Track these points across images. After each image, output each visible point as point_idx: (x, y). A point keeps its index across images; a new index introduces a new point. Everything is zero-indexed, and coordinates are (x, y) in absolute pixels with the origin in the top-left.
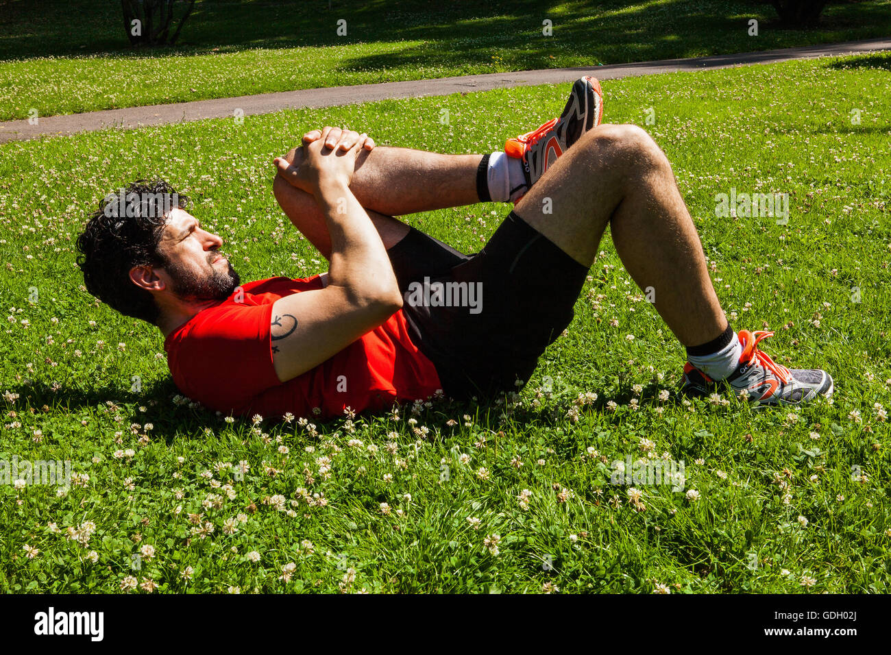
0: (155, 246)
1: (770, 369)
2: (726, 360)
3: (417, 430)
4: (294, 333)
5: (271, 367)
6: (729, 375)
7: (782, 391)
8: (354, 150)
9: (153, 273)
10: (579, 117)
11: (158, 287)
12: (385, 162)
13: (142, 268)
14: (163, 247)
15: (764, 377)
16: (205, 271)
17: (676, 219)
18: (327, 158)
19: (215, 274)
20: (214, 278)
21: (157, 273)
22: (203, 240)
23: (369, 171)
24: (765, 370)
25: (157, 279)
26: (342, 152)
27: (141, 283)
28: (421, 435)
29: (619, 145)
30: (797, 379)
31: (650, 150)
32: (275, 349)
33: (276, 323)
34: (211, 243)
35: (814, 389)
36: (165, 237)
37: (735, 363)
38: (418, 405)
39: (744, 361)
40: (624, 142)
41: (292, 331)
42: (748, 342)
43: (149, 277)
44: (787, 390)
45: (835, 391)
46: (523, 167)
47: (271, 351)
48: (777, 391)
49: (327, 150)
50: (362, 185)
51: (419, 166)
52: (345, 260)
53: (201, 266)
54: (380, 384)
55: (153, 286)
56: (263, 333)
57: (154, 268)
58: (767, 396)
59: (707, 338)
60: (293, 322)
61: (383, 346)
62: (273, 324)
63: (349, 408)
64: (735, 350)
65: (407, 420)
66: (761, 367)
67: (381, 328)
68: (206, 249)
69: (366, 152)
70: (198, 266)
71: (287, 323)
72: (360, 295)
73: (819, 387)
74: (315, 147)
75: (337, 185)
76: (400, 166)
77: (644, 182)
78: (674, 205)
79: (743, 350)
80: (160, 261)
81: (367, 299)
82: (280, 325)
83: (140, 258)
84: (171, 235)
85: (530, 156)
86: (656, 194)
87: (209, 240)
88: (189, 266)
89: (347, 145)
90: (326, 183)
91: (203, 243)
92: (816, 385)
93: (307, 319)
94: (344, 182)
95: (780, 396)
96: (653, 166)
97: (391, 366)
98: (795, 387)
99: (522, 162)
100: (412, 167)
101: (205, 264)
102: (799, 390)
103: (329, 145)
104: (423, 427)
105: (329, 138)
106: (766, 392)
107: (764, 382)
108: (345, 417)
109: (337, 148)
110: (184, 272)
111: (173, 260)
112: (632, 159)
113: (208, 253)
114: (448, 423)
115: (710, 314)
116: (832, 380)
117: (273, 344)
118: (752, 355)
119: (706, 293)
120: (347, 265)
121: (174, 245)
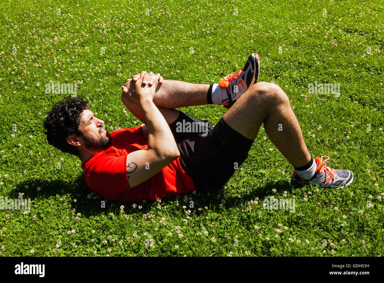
0: (78, 127)
1: (328, 173)
2: (310, 173)
3: (186, 212)
4: (136, 171)
5: (127, 182)
6: (311, 178)
7: (333, 182)
8: (155, 84)
9: (76, 139)
10: (252, 71)
11: (79, 145)
12: (168, 88)
13: (71, 137)
14: (80, 128)
15: (326, 177)
16: (98, 137)
17: (291, 123)
18: (143, 88)
19: (102, 138)
20: (102, 139)
21: (78, 139)
22: (96, 123)
23: (161, 93)
24: (326, 174)
25: (79, 141)
26: (150, 85)
27: (72, 143)
28: (188, 214)
29: (267, 94)
30: (339, 176)
31: (280, 96)
32: (129, 177)
33: (128, 166)
34: (99, 124)
35: (346, 180)
36: (81, 124)
37: (313, 173)
38: (186, 199)
39: (318, 172)
40: (269, 93)
41: (135, 170)
42: (319, 164)
43: (75, 140)
44: (335, 181)
45: (354, 179)
46: (228, 92)
47: (127, 178)
48: (331, 182)
49: (143, 85)
50: (159, 99)
51: (183, 90)
52: (155, 137)
53: (96, 135)
54: (170, 188)
55: (77, 144)
56: (123, 171)
57: (77, 136)
58: (327, 184)
59: (302, 165)
60: (135, 166)
61: (171, 171)
62: (127, 167)
63: (158, 199)
64: (314, 168)
65: (182, 206)
66: (324, 173)
67: (171, 164)
68: (98, 127)
69: (159, 85)
70: (95, 136)
71: (132, 166)
72: (162, 154)
73: (347, 179)
74: (138, 83)
75: (148, 102)
76: (175, 90)
77: (277, 109)
78: (290, 116)
79: (317, 167)
80: (80, 134)
81: (165, 155)
82: (130, 167)
83: (72, 133)
84: (83, 122)
85: (231, 87)
86: (282, 113)
87: (99, 123)
88: (91, 136)
89: (151, 83)
90: (143, 101)
91: (96, 124)
92: (346, 178)
93: (141, 165)
94: (151, 99)
95: (332, 184)
96: (281, 102)
97: (175, 179)
98: (338, 180)
99: (227, 90)
100: (180, 91)
101: (98, 134)
102: (339, 181)
103: (144, 83)
104: (189, 211)
105: (144, 80)
106: (326, 183)
107: (326, 179)
108: (157, 203)
109: (147, 84)
110: (89, 138)
111: (85, 134)
112: (272, 100)
113: (99, 128)
114: (199, 209)
115: (304, 156)
116: (353, 175)
117: (128, 175)
118: (321, 169)
119: (303, 149)
120: (156, 140)
121: (85, 127)
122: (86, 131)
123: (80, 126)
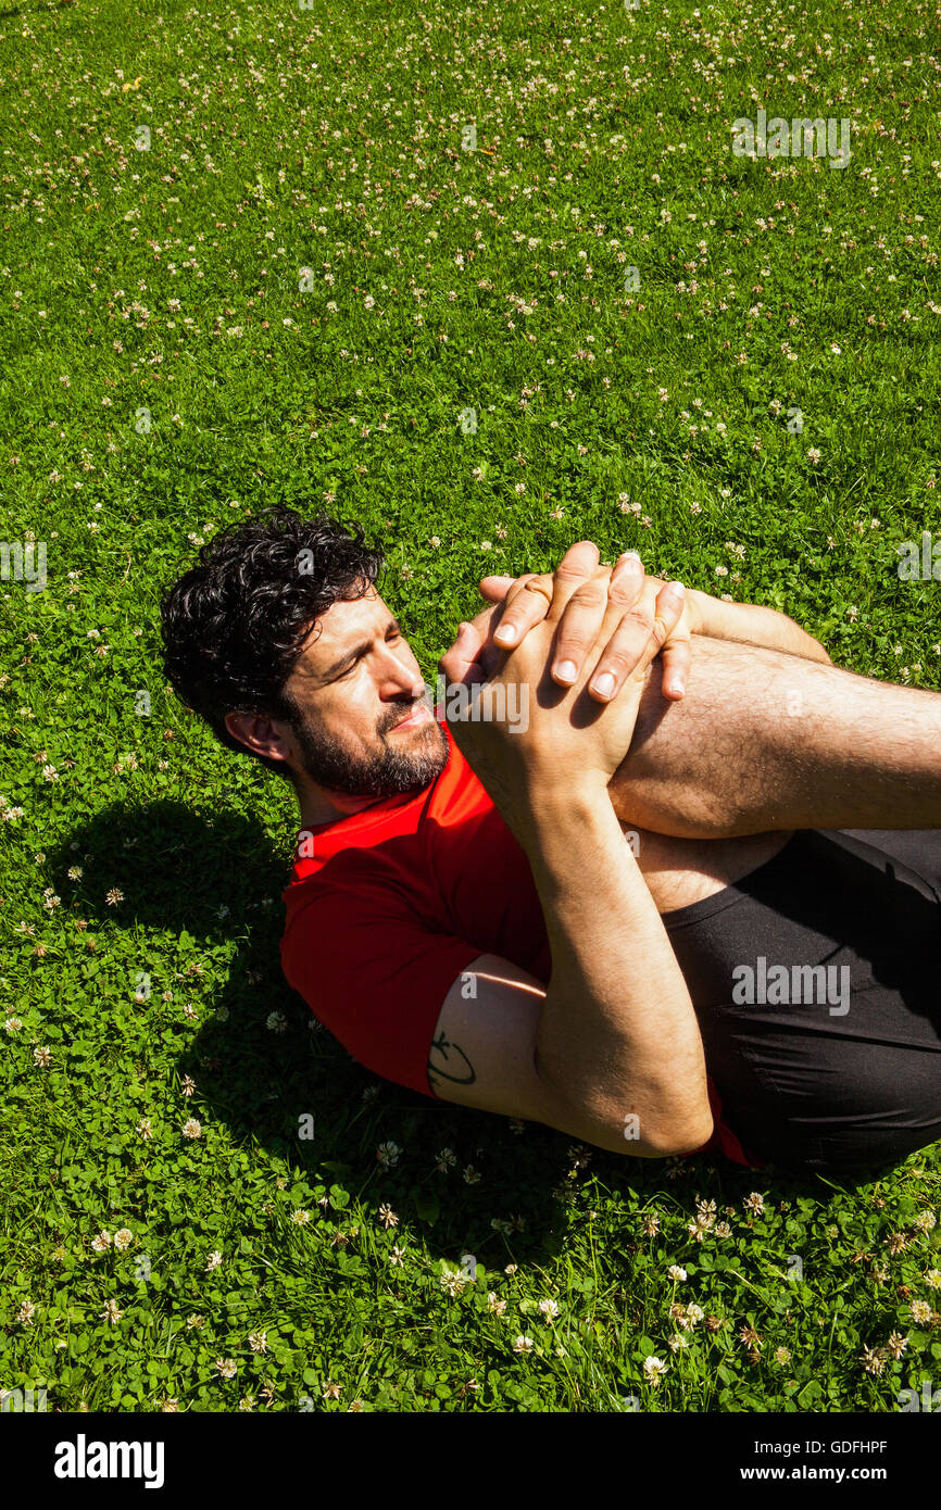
0: (281, 685)
9: (268, 727)
11: (277, 757)
13: (249, 716)
14: (295, 689)
16: (368, 748)
19: (389, 756)
20: (385, 764)
21: (276, 727)
22: (383, 676)
25: (276, 738)
27: (248, 740)
33: (439, 1045)
34: (394, 688)
36: (302, 670)
43: (261, 733)
53: (363, 740)
55: (267, 749)
57: (273, 718)
60: (469, 1072)
68: (385, 698)
70: (356, 739)
82: (446, 1058)
87: (393, 680)
88: (337, 737)
101: (372, 736)
111: (310, 722)
121: (314, 689)
122: (315, 710)
123: (293, 678)
